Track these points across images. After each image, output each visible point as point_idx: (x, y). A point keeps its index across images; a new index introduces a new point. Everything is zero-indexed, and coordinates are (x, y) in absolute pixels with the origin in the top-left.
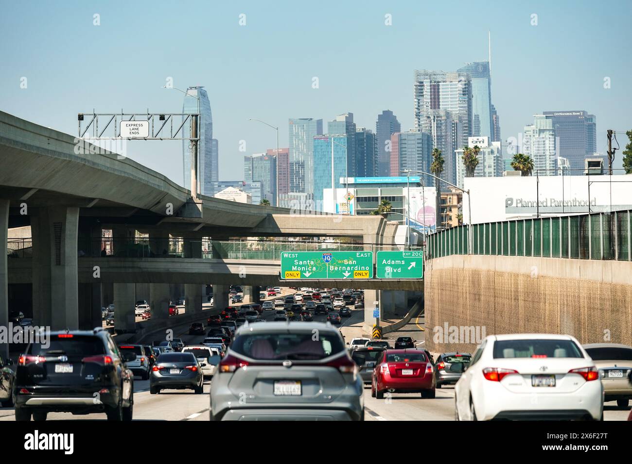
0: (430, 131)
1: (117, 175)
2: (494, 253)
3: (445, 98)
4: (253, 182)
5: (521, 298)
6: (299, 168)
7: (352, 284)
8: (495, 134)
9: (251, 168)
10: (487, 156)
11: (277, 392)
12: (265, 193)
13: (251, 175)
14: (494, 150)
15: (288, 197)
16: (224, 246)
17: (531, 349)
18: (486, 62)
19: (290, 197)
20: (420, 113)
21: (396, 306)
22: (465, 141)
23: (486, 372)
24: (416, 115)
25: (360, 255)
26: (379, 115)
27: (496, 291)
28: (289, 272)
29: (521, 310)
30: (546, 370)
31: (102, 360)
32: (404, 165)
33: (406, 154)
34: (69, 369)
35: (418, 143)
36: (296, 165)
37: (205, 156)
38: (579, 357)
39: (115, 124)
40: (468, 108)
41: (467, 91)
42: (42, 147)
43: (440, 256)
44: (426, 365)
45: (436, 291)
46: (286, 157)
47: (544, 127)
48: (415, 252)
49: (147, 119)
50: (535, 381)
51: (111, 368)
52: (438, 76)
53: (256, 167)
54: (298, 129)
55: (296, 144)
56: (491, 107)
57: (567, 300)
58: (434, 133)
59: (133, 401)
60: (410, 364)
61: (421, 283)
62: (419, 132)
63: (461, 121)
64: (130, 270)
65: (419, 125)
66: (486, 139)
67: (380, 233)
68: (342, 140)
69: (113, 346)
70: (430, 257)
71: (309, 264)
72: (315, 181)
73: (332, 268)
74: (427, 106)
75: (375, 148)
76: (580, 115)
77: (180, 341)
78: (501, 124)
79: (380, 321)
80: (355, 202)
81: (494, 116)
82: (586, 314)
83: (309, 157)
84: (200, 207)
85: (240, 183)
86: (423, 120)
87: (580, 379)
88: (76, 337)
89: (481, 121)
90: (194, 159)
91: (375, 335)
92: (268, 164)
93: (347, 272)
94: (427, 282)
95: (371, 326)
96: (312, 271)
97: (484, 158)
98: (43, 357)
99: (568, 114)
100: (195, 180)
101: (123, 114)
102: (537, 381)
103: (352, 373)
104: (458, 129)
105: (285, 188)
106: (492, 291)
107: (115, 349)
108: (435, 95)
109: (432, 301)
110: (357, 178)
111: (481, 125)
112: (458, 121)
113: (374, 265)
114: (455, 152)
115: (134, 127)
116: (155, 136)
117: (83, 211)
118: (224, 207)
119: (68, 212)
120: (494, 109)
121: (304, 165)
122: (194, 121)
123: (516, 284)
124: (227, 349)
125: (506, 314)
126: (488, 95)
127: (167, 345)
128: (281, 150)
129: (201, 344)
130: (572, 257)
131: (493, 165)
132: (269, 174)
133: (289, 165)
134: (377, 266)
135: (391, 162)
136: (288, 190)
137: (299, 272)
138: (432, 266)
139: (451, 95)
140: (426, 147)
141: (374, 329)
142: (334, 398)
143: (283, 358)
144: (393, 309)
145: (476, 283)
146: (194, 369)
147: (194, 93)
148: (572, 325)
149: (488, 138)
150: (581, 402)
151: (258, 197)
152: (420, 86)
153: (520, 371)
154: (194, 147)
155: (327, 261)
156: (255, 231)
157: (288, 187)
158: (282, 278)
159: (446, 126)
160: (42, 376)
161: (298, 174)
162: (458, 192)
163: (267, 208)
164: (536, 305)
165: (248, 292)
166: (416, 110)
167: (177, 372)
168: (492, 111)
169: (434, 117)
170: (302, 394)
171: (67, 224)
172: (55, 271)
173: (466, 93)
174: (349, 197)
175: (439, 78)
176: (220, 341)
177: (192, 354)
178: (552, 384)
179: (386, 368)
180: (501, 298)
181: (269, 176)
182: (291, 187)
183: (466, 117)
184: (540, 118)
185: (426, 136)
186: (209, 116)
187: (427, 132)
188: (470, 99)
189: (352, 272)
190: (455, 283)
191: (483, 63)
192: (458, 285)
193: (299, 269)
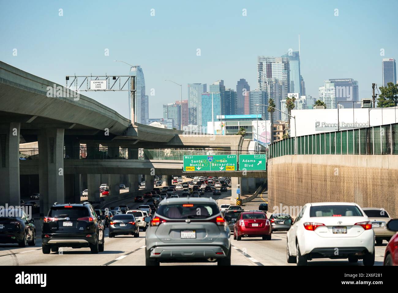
0: (267, 90)
1: (86, 109)
2: (310, 153)
3: (274, 72)
4: (168, 119)
5: (328, 180)
6: (194, 111)
7: (224, 174)
8: (302, 92)
9: (167, 111)
10: (298, 104)
11: (182, 237)
12: (175, 125)
13: (167, 115)
14: (302, 100)
16: (150, 153)
17: (332, 211)
20: (260, 80)
21: (249, 187)
22: (286, 95)
23: (306, 225)
24: (259, 81)
25: (229, 157)
26: (238, 82)
27: (312, 176)
28: (188, 167)
29: (328, 187)
30: (341, 223)
31: (88, 219)
32: (252, 109)
33: (253, 103)
34: (70, 224)
35: (260, 97)
36: (192, 110)
37: (141, 105)
38: (360, 216)
39: (87, 82)
40: (288, 77)
41: (287, 67)
42: (38, 89)
43: (277, 156)
44: (266, 221)
45: (275, 177)
46: (186, 105)
47: (329, 88)
48: (261, 155)
50: (335, 230)
51: (92, 223)
52: (271, 60)
53: (170, 111)
54: (193, 89)
55: (192, 98)
56: (300, 77)
57: (358, 180)
58: (269, 91)
59: (104, 241)
60: (256, 220)
61: (266, 173)
62: (260, 91)
64: (96, 167)
65: (260, 87)
66: (298, 94)
67: (240, 145)
68: (218, 95)
69: (93, 211)
70: (271, 157)
71: (199, 162)
72: (203, 118)
73: (213, 164)
74: (264, 76)
75: (236, 102)
76: (349, 81)
77: (126, 207)
79: (240, 196)
80: (225, 129)
81: (302, 82)
82: (371, 188)
83: (199, 105)
84: (136, 129)
85: (161, 120)
86: (263, 84)
87: (361, 229)
88: (74, 207)
89: (295, 85)
90: (133, 102)
91: (238, 203)
92: (176, 109)
93: (222, 167)
94: (269, 172)
95: (235, 198)
96: (201, 166)
98: (57, 218)
99: (343, 80)
100: (134, 114)
101: (92, 76)
102: (336, 230)
103: (224, 226)
104: (282, 89)
106: (310, 176)
107: (94, 213)
108: (269, 70)
109: (273, 183)
110: (226, 116)
111: (295, 87)
112: (282, 85)
113: (238, 163)
114: (281, 102)
115: (98, 84)
116: (110, 89)
117: (66, 131)
118: (150, 130)
119: (58, 131)
120: (302, 78)
121: (196, 110)
122: (133, 80)
123: (325, 172)
125: (319, 190)
127: (118, 209)
128: (183, 101)
129: (137, 209)
130: (361, 154)
131: (301, 108)
133: (188, 110)
134: (239, 164)
135: (245, 108)
137: (194, 167)
138: (272, 162)
139: (278, 70)
140: (264, 99)
141: (237, 200)
142: (214, 240)
143: (186, 218)
144: (248, 189)
145: (300, 172)
146: (133, 224)
147: (135, 69)
148: (362, 195)
149: (299, 94)
150: (362, 243)
151: (171, 127)
152: (261, 65)
153: (326, 225)
154: (133, 95)
155: (210, 161)
156: (169, 144)
157: (187, 122)
158: (184, 171)
159: (275, 87)
160: (56, 228)
161: (193, 115)
162: (283, 123)
163: (176, 131)
164: (338, 184)
165: (165, 179)
166: (259, 78)
167: (124, 225)
168: (301, 79)
169: (269, 82)
170: (196, 238)
171: (57, 139)
172: (50, 166)
173: (287, 68)
175: (271, 61)
176: (148, 207)
177: (132, 215)
178: (345, 232)
179: (243, 222)
180: (315, 180)
181: (177, 116)
182: (189, 122)
183: (286, 82)
184: (328, 83)
185: (264, 93)
186: (143, 82)
187: (265, 91)
188: (289, 72)
189: (225, 167)
190: (286, 172)
191: (296, 52)
192: (288, 173)
193: (194, 165)
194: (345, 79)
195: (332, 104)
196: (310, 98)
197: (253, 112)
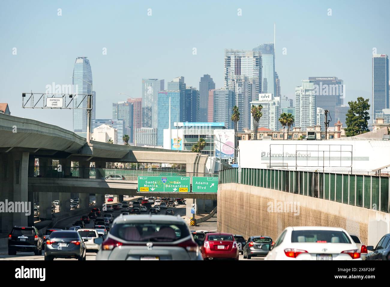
0: (234, 89)
2: (250, 184)
3: (244, 68)
4: (118, 120)
6: (148, 111)
7: (178, 195)
8: (277, 92)
9: (117, 111)
10: (271, 106)
12: (126, 128)
13: (117, 115)
14: (275, 102)
15: (141, 130)
18: (272, 44)
19: (142, 130)
20: (228, 77)
22: (257, 96)
23: (286, 251)
24: (225, 79)
25: (183, 179)
26: (201, 78)
27: (251, 204)
28: (142, 188)
30: (326, 251)
32: (216, 111)
33: (218, 104)
35: (226, 97)
36: (146, 110)
39: (44, 99)
40: (259, 74)
41: (259, 62)
43: (225, 183)
44: (233, 243)
45: (223, 202)
46: (140, 104)
47: (308, 88)
48: (214, 178)
49: (62, 97)
50: (319, 258)
52: (240, 53)
53: (120, 111)
54: (148, 85)
55: (146, 95)
56: (275, 74)
58: (237, 90)
60: (223, 242)
62: (227, 90)
63: (254, 82)
64: (52, 185)
65: (227, 85)
66: (270, 95)
67: (197, 163)
68: (177, 94)
70: (220, 182)
71: (153, 183)
72: (159, 120)
73: (167, 186)
74: (232, 73)
75: (198, 102)
76: (333, 80)
78: (281, 85)
79: (195, 215)
80: (183, 138)
81: (277, 79)
83: (155, 105)
84: (91, 148)
85: (109, 121)
86: (230, 82)
89: (268, 83)
90: (89, 120)
91: (192, 224)
92: (128, 108)
93: (175, 188)
94: (219, 197)
95: (190, 218)
96: (155, 187)
97: (269, 107)
100: (89, 133)
103: (195, 252)
104: (252, 88)
105: (139, 124)
106: (249, 204)
108: (238, 66)
109: (221, 207)
111: (268, 85)
112: (252, 83)
114: (250, 103)
115: (55, 101)
116: (66, 107)
117: (31, 154)
119: (23, 155)
120: (277, 75)
121: (151, 110)
122: (89, 98)
123: (259, 202)
124: (107, 233)
125: (255, 217)
126: (273, 66)
128: (137, 99)
130: (283, 191)
131: (274, 112)
132: (129, 115)
133: (141, 109)
134: (192, 186)
135: (209, 109)
136: (140, 125)
137: (148, 188)
138: (221, 188)
139: (248, 65)
140: (231, 100)
141: (191, 220)
144: (204, 208)
145: (242, 199)
146: (77, 243)
147: (81, 61)
149: (272, 94)
151: (121, 130)
152: (228, 59)
153: (309, 252)
154: (89, 114)
155: (164, 182)
156: (122, 160)
157: (141, 123)
158: (138, 191)
159: (245, 86)
161: (147, 115)
162: (249, 132)
163: (129, 147)
166: (225, 75)
167: (65, 245)
168: (276, 76)
169: (237, 80)
172: (15, 187)
173: (258, 64)
174: (179, 139)
175: (241, 55)
179: (207, 244)
180: (252, 208)
181: (129, 116)
182: (143, 124)
183: (258, 81)
184: (307, 82)
185: (231, 93)
186: (90, 76)
187: (232, 90)
188: (261, 69)
189: (178, 188)
190: (232, 199)
191: (270, 44)
192: (233, 199)
193: (148, 186)
194: (328, 78)
195: (310, 107)
196: (285, 98)
197: (218, 114)
